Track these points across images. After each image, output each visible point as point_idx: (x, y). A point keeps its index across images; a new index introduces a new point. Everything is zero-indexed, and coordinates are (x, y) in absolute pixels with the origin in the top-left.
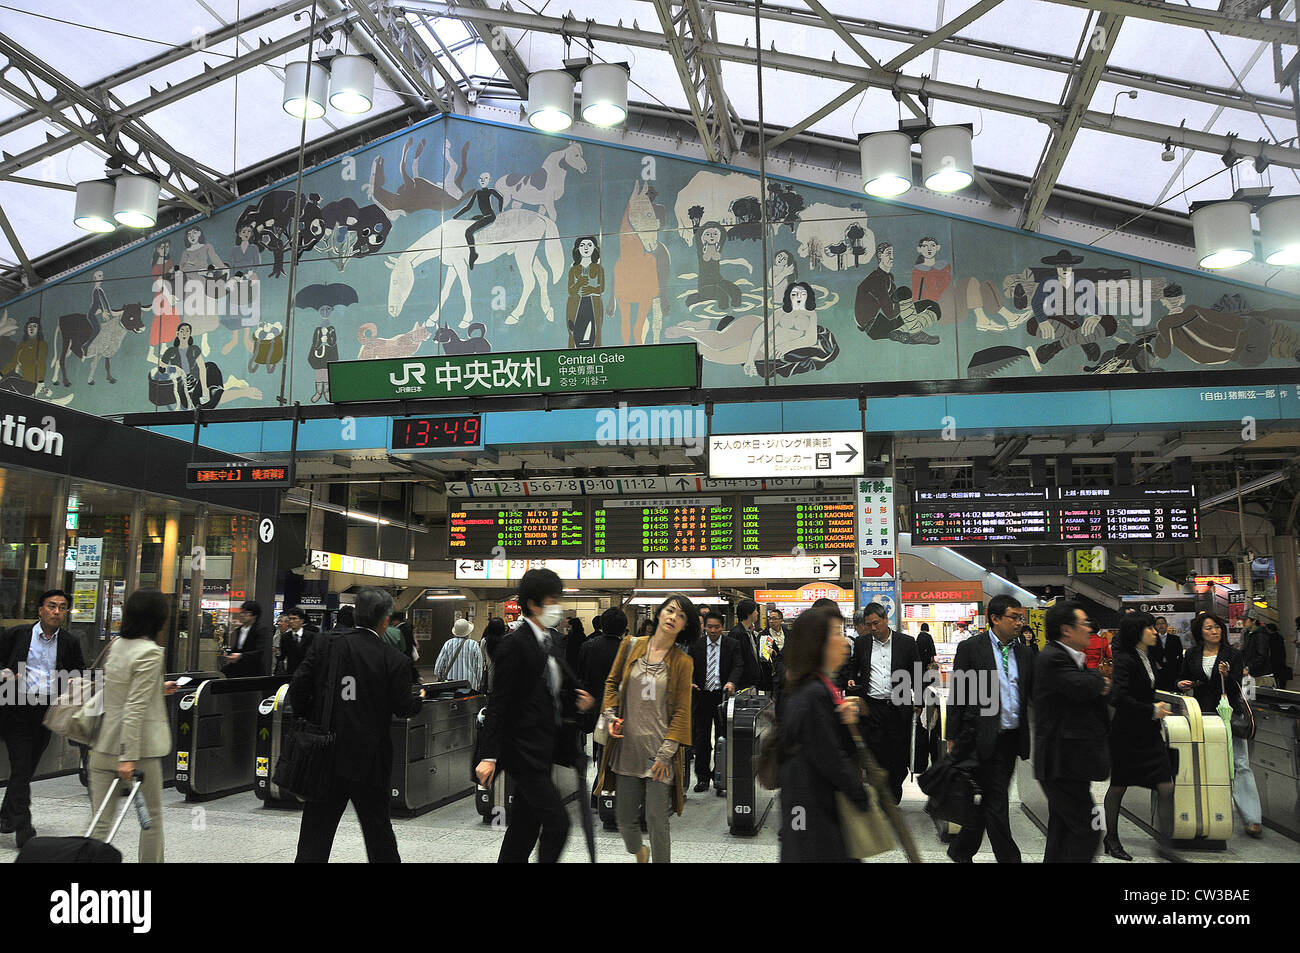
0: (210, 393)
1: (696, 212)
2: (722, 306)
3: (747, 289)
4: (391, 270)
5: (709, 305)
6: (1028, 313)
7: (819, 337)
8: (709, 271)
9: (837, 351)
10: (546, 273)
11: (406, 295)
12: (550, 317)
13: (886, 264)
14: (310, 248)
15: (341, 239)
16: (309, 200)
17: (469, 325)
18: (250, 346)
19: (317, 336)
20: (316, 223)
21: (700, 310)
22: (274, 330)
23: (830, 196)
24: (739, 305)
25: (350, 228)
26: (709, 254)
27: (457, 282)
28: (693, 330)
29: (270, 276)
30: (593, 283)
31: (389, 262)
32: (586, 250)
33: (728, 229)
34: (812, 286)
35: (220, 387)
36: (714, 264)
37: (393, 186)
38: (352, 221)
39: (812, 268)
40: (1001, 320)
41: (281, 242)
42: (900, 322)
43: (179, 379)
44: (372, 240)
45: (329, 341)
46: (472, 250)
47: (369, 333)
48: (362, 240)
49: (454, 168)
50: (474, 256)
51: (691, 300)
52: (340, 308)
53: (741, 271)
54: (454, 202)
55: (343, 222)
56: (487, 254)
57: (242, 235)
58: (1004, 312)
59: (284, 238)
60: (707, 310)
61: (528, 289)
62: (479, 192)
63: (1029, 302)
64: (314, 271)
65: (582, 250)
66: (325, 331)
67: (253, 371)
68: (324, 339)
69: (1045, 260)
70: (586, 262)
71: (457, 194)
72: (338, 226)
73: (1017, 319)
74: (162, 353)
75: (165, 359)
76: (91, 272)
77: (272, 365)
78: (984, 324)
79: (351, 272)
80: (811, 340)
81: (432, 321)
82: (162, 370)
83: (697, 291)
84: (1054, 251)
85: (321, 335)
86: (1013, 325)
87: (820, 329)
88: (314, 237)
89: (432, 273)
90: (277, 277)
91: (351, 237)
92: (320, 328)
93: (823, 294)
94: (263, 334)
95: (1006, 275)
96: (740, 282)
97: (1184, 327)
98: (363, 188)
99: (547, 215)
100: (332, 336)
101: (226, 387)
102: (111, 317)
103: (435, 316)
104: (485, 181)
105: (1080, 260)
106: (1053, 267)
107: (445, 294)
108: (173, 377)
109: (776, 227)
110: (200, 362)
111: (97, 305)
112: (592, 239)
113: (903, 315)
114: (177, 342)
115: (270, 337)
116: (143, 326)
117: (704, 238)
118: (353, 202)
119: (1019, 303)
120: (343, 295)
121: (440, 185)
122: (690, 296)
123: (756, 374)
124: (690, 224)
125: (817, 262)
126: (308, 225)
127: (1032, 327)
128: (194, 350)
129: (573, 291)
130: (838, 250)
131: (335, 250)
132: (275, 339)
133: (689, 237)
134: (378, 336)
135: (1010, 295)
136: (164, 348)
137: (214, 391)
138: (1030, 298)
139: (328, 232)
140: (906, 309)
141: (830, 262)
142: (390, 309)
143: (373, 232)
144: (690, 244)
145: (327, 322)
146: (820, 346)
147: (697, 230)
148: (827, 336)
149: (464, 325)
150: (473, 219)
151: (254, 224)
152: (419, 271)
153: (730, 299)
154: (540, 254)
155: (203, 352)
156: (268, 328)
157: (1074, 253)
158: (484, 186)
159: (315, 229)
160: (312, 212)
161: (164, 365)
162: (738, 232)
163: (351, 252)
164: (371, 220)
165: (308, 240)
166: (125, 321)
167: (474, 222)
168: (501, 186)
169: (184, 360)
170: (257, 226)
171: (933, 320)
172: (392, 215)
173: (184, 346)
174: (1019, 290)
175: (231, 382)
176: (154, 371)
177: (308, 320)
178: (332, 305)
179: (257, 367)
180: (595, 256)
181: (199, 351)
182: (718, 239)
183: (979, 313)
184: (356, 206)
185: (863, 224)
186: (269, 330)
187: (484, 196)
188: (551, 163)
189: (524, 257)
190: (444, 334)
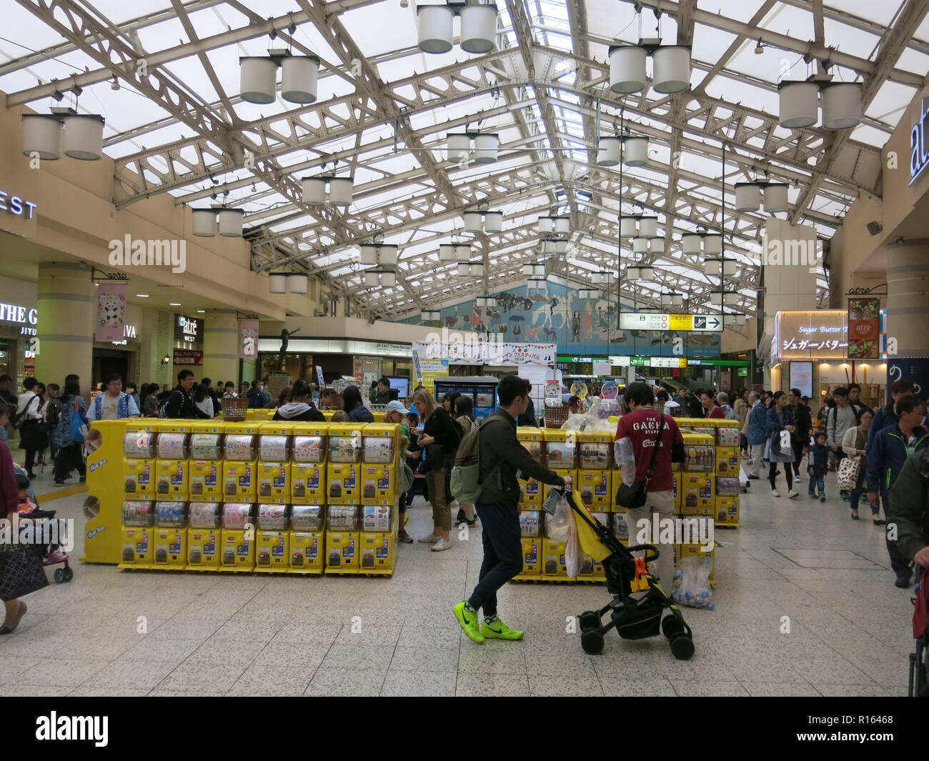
1: (600, 308)
2: (605, 328)
4: (533, 314)
5: (602, 328)
8: (602, 321)
9: (626, 339)
10: (568, 318)
11: (536, 320)
12: (569, 327)
14: (513, 307)
15: (521, 305)
16: (512, 296)
18: (498, 328)
19: (515, 327)
20: (514, 301)
21: (600, 329)
24: (608, 328)
26: (602, 317)
27: (548, 319)
28: (598, 332)
29: (503, 312)
30: (578, 321)
31: (532, 312)
32: (577, 314)
37: (533, 295)
41: (506, 305)
44: (528, 307)
45: (518, 328)
46: (552, 311)
47: (528, 328)
48: (526, 307)
50: (552, 313)
51: (598, 326)
52: (521, 322)
54: (547, 301)
56: (554, 313)
61: (564, 321)
64: (514, 312)
66: (517, 326)
70: (577, 317)
71: (548, 299)
76: (454, 306)
77: (504, 333)
79: (523, 313)
80: (621, 336)
89: (542, 316)
90: (505, 313)
91: (523, 305)
94: (502, 326)
97: (692, 338)
102: (460, 318)
103: (543, 325)
104: (554, 296)
107: (546, 321)
111: (456, 315)
112: (578, 312)
116: (469, 321)
117: (601, 314)
120: (523, 319)
121: (544, 296)
123: (610, 342)
124: (598, 310)
126: (512, 301)
129: (574, 322)
131: (519, 308)
132: (505, 327)
133: (598, 313)
134: (530, 328)
139: (517, 303)
142: (533, 323)
143: (528, 305)
144: (598, 315)
145: (518, 324)
147: (600, 312)
149: (550, 327)
150: (552, 304)
152: (540, 315)
158: (554, 298)
159: (514, 303)
160: (513, 299)
162: (608, 313)
163: (523, 309)
164: (527, 301)
165: (512, 305)
166: (464, 319)
168: (558, 298)
170: (499, 300)
172: (533, 302)
177: (514, 323)
178: (519, 320)
180: (579, 315)
182: (604, 314)
184: (524, 299)
186: (504, 325)
187: (554, 300)
188: (569, 294)
189: (563, 314)
190: (545, 329)
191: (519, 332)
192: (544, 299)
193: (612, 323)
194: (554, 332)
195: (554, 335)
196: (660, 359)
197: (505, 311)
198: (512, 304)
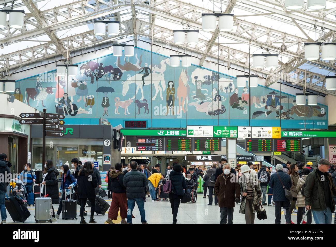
0: (74, 112)
1: (196, 77)
2: (201, 99)
3: (207, 96)
4: (123, 85)
5: (198, 99)
6: (265, 104)
7: (222, 107)
8: (199, 91)
9: (225, 110)
10: (161, 89)
11: (127, 91)
12: (162, 99)
13: (237, 92)
14: (101, 77)
15: (109, 75)
16: (100, 65)
17: (143, 100)
18: (85, 100)
19: (104, 99)
20: (102, 71)
21: (196, 100)
22: (92, 97)
23: (225, 76)
24: (205, 99)
25: (112, 73)
26: (199, 87)
27: (140, 90)
28: (195, 104)
29: (90, 83)
30: (172, 92)
31: (122, 83)
32: (171, 84)
33: (203, 82)
34: (221, 96)
35: (77, 110)
36: (200, 90)
37: (123, 64)
38: (112, 71)
39: (221, 92)
40: (260, 106)
41: (93, 75)
42: (239, 105)
43: (65, 107)
44: (118, 77)
45: (107, 101)
46: (143, 82)
47: (117, 100)
48: (115, 77)
49: (138, 61)
50: (144, 83)
51: (195, 97)
52: (110, 93)
53: (206, 92)
54: (139, 70)
55: (110, 71)
56: (147, 83)
57: (81, 72)
58: (260, 104)
59: (93, 74)
60: (198, 100)
61: (157, 92)
62: (145, 68)
63: (266, 102)
64: (102, 83)
65: (170, 84)
66: (106, 98)
67: (86, 107)
68: (106, 100)
69: (270, 93)
70: (171, 87)
71: (139, 68)
72: (108, 72)
73: (263, 105)
74: (59, 100)
75: (60, 102)
76: (36, 77)
77: (91, 106)
78: (256, 106)
79: (112, 84)
80: (220, 108)
81: (134, 98)
82: (59, 105)
83: (196, 95)
84: (271, 91)
85: (105, 99)
86: (262, 107)
87: (222, 105)
88: (102, 74)
89: (133, 87)
90: (92, 84)
91: (112, 75)
92: (105, 98)
93: (223, 98)
94: (89, 98)
95: (261, 96)
96: (205, 94)
97: (296, 109)
98: (115, 63)
99: (161, 75)
100: (108, 100)
101: (79, 110)
102: (43, 90)
103: (134, 97)
104: (146, 65)
105: (277, 94)
106: (271, 95)
107: (137, 92)
108: (63, 107)
109: (214, 82)
110: (71, 103)
111: (38, 86)
112: (172, 82)
113: (240, 103)
114: (64, 98)
115: (91, 98)
116: (53, 93)
117: (198, 84)
118: (112, 67)
119: (264, 102)
120: (111, 90)
121: (135, 65)
122: (194, 97)
123: (208, 114)
124: (194, 80)
125: (222, 91)
126: (100, 71)
127: (266, 107)
128: (69, 101)
129: (168, 93)
130: (226, 88)
131: (108, 78)
132: (92, 99)
133: (194, 83)
134: (120, 100)
135: (262, 100)
136: (60, 99)
137: (75, 111)
138: (266, 101)
139: (106, 73)
140: (240, 102)
141: (225, 91)
142: (123, 94)
143: (118, 75)
144: (195, 85)
145: (106, 96)
146: (222, 109)
147: (196, 82)
148: (223, 107)
149: (142, 99)
150: (144, 74)
151: (85, 69)
153: (203, 98)
154: (160, 84)
155: (71, 101)
156: (90, 96)
157: (276, 92)
158: (146, 66)
159: (102, 72)
160: (101, 68)
161: (60, 104)
162: (205, 83)
163: (112, 79)
164: (117, 72)
166: (47, 91)
167: (144, 75)
168: (150, 67)
169: (66, 103)
170: (86, 70)
171: (246, 105)
172: (123, 71)
173: (66, 99)
174: (264, 99)
175: (80, 109)
176: (57, 105)
177: (102, 95)
178: (107, 92)
179: (87, 106)
180: (173, 86)
181: (70, 101)
182: (201, 84)
183: (255, 104)
184: (113, 68)
185: (232, 83)
186: (91, 97)
187: (146, 69)
188: (162, 62)
189: (156, 84)
190: (137, 101)
191: (107, 105)
192: (135, 69)
193: (209, 94)
194: (146, 105)
195: (147, 108)
196: (249, 128)
197: (92, 82)
198: (99, 74)
